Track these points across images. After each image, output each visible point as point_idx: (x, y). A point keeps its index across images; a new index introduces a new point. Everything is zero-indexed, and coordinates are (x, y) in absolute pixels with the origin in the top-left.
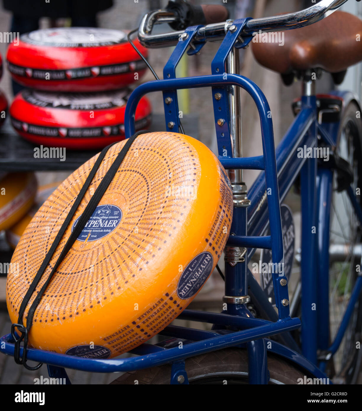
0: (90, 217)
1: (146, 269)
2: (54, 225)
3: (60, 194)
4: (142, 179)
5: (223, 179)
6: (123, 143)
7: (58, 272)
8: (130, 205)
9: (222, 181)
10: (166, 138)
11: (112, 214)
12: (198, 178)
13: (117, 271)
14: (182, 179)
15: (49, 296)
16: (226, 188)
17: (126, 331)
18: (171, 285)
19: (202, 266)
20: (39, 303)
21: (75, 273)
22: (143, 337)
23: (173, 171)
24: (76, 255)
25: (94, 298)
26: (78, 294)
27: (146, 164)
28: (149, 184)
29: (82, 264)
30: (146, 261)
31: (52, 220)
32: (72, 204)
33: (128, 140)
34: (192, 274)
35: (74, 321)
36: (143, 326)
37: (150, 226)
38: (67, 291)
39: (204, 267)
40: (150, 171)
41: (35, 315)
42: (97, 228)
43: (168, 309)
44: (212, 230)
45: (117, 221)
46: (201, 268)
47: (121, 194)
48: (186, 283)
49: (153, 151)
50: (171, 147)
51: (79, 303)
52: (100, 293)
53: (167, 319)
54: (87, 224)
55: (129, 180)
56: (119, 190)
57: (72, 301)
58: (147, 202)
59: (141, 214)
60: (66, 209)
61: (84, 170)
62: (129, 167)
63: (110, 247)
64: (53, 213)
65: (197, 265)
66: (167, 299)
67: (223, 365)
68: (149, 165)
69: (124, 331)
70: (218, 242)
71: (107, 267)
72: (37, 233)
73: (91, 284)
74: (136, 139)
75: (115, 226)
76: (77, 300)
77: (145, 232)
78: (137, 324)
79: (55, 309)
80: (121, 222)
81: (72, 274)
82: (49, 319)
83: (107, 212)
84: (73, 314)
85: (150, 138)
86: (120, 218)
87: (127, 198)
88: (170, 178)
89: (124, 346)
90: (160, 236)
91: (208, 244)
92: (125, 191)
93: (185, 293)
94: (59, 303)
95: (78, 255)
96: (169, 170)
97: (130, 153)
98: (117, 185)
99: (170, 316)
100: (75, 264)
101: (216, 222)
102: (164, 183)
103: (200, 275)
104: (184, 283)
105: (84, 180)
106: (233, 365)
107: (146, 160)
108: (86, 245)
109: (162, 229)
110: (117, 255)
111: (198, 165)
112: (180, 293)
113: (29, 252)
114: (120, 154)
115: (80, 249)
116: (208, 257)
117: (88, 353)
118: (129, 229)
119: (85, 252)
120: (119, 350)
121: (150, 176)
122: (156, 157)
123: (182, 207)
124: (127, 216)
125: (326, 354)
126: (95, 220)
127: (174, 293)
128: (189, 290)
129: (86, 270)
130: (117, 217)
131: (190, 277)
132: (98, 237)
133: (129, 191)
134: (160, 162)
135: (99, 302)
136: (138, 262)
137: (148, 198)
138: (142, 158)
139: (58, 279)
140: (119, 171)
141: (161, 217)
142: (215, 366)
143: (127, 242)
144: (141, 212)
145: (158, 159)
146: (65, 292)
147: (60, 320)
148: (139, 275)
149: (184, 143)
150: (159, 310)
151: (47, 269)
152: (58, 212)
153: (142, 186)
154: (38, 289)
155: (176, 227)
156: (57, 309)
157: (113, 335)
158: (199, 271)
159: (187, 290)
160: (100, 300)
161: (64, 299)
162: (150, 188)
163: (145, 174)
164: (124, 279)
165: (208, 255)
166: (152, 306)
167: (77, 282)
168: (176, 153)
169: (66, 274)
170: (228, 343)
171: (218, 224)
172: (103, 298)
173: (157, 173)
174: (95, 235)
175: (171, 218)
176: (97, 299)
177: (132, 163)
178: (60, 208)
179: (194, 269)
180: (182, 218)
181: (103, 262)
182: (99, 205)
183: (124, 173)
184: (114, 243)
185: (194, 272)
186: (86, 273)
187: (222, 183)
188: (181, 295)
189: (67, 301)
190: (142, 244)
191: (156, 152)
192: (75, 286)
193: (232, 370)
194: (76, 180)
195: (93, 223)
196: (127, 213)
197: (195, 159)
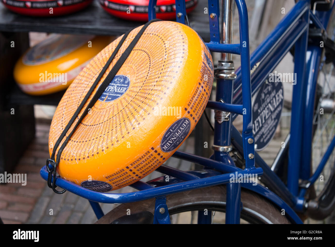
0: (109, 83)
1: (138, 129)
2: (86, 87)
3: (94, 63)
4: (147, 58)
5: (205, 62)
6: (140, 28)
7: (82, 123)
8: (137, 77)
9: (204, 63)
10: (168, 27)
11: (123, 83)
12: (185, 61)
13: (118, 128)
14: (173, 61)
15: (73, 141)
16: (206, 68)
17: (122, 173)
18: (156, 141)
19: (181, 128)
20: (66, 145)
21: (92, 126)
22: (135, 177)
23: (168, 54)
24: (96, 112)
25: (100, 146)
26: (91, 142)
27: (152, 46)
28: (151, 62)
29: (98, 119)
30: (138, 123)
31: (86, 83)
32: (100, 72)
33: (144, 27)
34: (173, 134)
35: (85, 162)
36: (134, 170)
37: (146, 95)
38: (85, 139)
39: (183, 129)
40: (154, 52)
41: (62, 154)
42: (112, 93)
43: (154, 159)
44: (191, 102)
45: (126, 88)
46: (180, 130)
47: (132, 68)
48: (168, 141)
49: (158, 36)
50: (170, 35)
51: (90, 150)
52: (104, 144)
53: (153, 166)
54: (107, 88)
55: (139, 57)
56: (132, 64)
57: (86, 147)
58: (147, 76)
59: (142, 85)
60: (96, 76)
61: (112, 46)
62: (140, 47)
63: (118, 108)
64: (87, 78)
65: (177, 128)
66: (152, 152)
67: (207, 197)
68: (154, 47)
69: (120, 173)
70: (195, 110)
71: (113, 124)
72: (75, 92)
73: (100, 135)
74: (149, 26)
75: (124, 92)
76: (89, 147)
77: (141, 100)
78: (130, 169)
79: (75, 152)
80: (128, 90)
81: (90, 126)
82: (70, 159)
83: (121, 81)
84: (86, 157)
85: (158, 26)
86: (128, 86)
87: (136, 71)
88: (165, 59)
89: (122, 183)
90: (151, 104)
91: (187, 111)
92: (135, 66)
93: (167, 148)
94: (78, 148)
95: (97, 112)
96: (166, 52)
97: (143, 36)
98: (131, 60)
99: (156, 164)
100: (94, 119)
101: (195, 96)
102: (161, 63)
103: (180, 135)
104: (166, 141)
105: (111, 54)
106: (215, 196)
107: (152, 43)
108: (103, 104)
109: (153, 99)
110: (121, 115)
111: (186, 50)
112: (163, 148)
113: (68, 105)
114: (136, 37)
115: (99, 108)
116: (186, 121)
117: (96, 186)
118: (132, 96)
119: (101, 110)
120: (118, 186)
121: (153, 56)
122: (159, 41)
123: (169, 83)
124: (133, 85)
125: (306, 183)
126: (112, 86)
127: (158, 147)
128: (170, 146)
129: (100, 124)
130: (127, 85)
131: (171, 136)
132: (112, 100)
133: (138, 66)
134: (161, 46)
135: (103, 150)
136: (132, 123)
137: (148, 73)
138: (150, 41)
139: (81, 129)
140: (134, 50)
141: (154, 89)
142: (201, 197)
143: (129, 106)
144: (142, 83)
145: (160, 43)
146: (83, 140)
147: (77, 161)
148: (132, 133)
149: (180, 32)
150: (147, 159)
151: (75, 120)
152: (90, 77)
153: (146, 63)
154: (67, 135)
155: (162, 98)
156: (76, 152)
157: (113, 175)
158: (178, 132)
159: (168, 145)
160: (104, 149)
161: (81, 145)
162: (152, 65)
163: (150, 54)
164: (122, 134)
165: (186, 120)
166: (141, 156)
167: (92, 133)
168: (172, 39)
169: (87, 125)
170: (201, 185)
171: (196, 97)
172: (106, 147)
173: (157, 54)
174: (110, 97)
175: (160, 91)
176: (102, 147)
177: (143, 44)
178: (92, 74)
179: (175, 131)
180: (168, 92)
181: (111, 119)
182: (117, 75)
183: (137, 51)
184: (121, 105)
185: (175, 133)
186: (99, 126)
187: (203, 65)
188: (163, 149)
189: (83, 147)
190: (138, 109)
191: (160, 38)
192: (91, 136)
193: (214, 200)
194: (105, 54)
195: (111, 88)
196: (133, 83)
197: (185, 45)
